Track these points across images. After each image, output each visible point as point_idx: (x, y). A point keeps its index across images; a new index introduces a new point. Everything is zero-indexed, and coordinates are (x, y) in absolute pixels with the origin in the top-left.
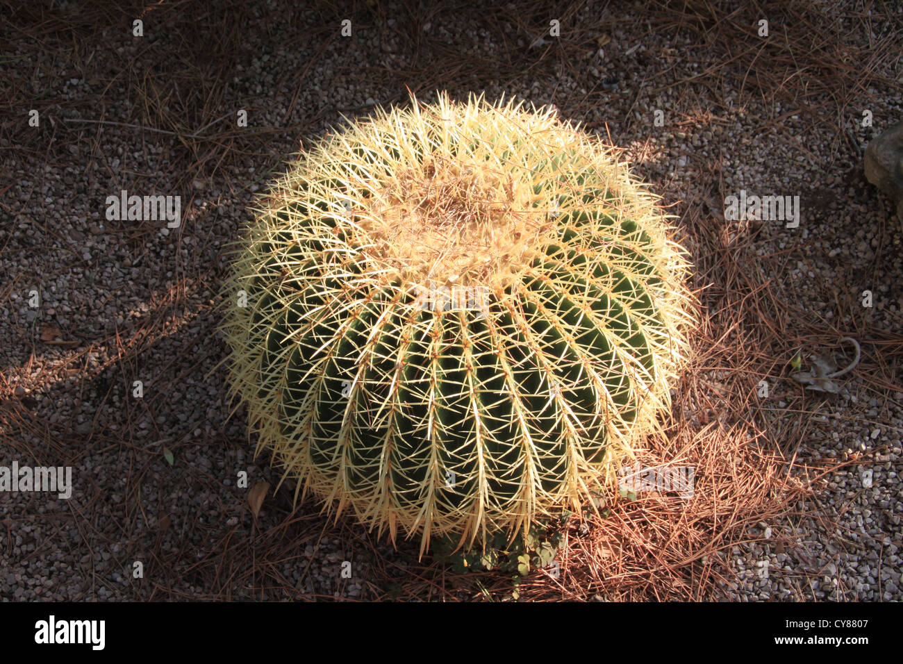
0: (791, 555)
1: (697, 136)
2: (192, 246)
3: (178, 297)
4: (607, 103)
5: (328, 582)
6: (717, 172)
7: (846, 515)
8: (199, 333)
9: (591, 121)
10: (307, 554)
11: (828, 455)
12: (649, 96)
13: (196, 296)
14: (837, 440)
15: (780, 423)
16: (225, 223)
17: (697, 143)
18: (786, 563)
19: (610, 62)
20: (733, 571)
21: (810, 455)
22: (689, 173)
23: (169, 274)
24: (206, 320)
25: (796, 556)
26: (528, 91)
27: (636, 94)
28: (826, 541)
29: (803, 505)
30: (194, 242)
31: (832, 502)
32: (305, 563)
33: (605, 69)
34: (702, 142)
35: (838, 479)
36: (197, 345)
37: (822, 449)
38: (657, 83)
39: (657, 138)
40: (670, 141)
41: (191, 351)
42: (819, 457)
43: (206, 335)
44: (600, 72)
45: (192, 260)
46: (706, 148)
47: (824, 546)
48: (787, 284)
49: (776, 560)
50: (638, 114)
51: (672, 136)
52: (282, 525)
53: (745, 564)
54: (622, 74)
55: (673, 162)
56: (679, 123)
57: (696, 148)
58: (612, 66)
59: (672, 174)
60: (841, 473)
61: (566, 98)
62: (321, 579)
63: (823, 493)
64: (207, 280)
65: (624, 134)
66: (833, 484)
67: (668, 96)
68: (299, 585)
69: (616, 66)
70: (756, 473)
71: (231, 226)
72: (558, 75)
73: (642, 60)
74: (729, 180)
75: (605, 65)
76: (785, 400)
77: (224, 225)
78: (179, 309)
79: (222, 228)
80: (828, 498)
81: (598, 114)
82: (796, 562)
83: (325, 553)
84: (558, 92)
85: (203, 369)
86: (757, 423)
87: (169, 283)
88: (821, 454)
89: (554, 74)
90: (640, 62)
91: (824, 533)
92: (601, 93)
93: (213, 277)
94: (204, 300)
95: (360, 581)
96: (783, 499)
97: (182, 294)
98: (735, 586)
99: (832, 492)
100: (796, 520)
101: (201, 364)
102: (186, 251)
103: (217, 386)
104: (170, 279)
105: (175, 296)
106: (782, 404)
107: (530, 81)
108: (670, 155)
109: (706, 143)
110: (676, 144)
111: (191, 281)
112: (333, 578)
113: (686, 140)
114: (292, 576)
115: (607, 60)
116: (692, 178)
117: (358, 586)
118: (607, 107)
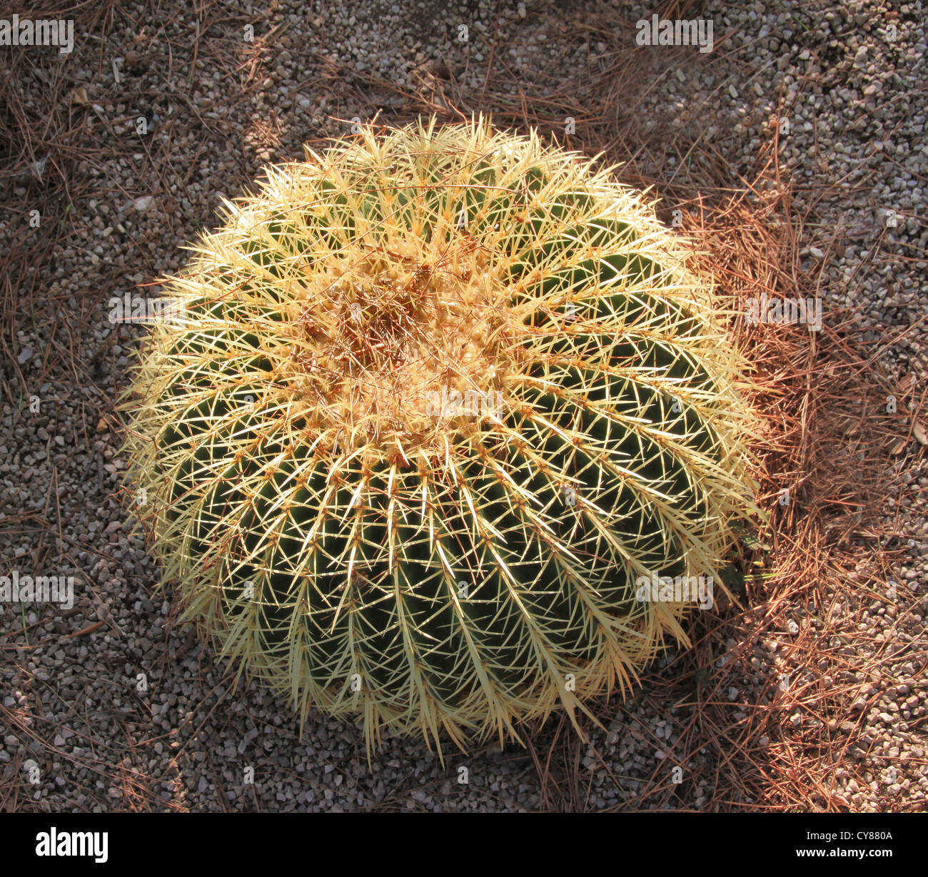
0: (852, 242)
1: (280, 67)
2: (74, 737)
3: (141, 787)
4: (172, 140)
5: (638, 758)
6: (341, 73)
7: (831, 167)
8: (210, 782)
9: (185, 170)
10: (592, 767)
11: (756, 149)
12: (193, 90)
13: (153, 762)
14: (745, 129)
15: (695, 175)
16: (66, 679)
17: (287, 73)
18: (857, 253)
19: (115, 106)
20: (841, 309)
21: (745, 165)
22: (323, 103)
23: (100, 785)
24: (196, 763)
25: (855, 239)
26: (98, 219)
27: (181, 102)
28: (849, 203)
29: (799, 202)
30: (68, 732)
31: (809, 173)
32: (601, 775)
33: (123, 117)
34: (290, 67)
35: (787, 154)
36: (226, 790)
37: (746, 150)
38: (180, 71)
39: (255, 111)
40: (266, 100)
41: (231, 801)
42: (753, 159)
43: (219, 773)
44: (122, 124)
45: (96, 746)
46: (301, 67)
47: (853, 207)
48: (531, 79)
49: (849, 261)
50: (210, 114)
51: (262, 94)
52: (544, 781)
53: (839, 294)
54: (142, 102)
55: (298, 111)
56: (250, 77)
57: (293, 77)
58: (121, 108)
59: (315, 120)
60: (783, 147)
61: (136, 181)
62: (628, 765)
63: (795, 177)
64: (138, 738)
65: (228, 144)
66: (790, 162)
67: (204, 70)
68: (624, 795)
69: (125, 103)
70: (740, 228)
71: (74, 673)
72: (96, 173)
73: (135, 70)
74: (360, 66)
75: (115, 114)
76: (669, 155)
77: (67, 681)
78: (159, 793)
79: (70, 687)
80: (804, 175)
81: (182, 157)
82: (860, 242)
83: (603, 744)
84: (123, 184)
85: (266, 797)
86: (683, 197)
87: (112, 791)
88: (751, 154)
89: (91, 177)
90: (136, 73)
91: (840, 200)
92: (154, 138)
93: (137, 729)
94: (167, 754)
95: (657, 718)
96: (782, 219)
97: (140, 780)
98: (858, 317)
99: (799, 168)
100: (812, 217)
101: (259, 796)
102: (76, 749)
103: (302, 788)
104: (107, 787)
105: (137, 790)
106: (672, 161)
107: (84, 209)
108: (286, 110)
109: (294, 64)
110: (276, 96)
111: (127, 760)
112: (636, 751)
113: (276, 82)
114: (607, 799)
115: (110, 108)
116: (333, 103)
117: (662, 724)
118: (176, 142)
